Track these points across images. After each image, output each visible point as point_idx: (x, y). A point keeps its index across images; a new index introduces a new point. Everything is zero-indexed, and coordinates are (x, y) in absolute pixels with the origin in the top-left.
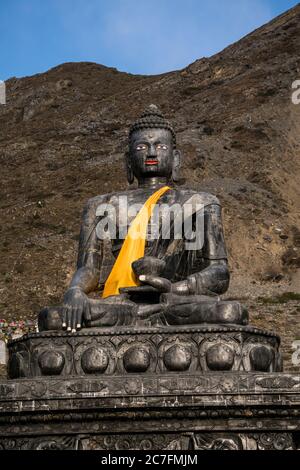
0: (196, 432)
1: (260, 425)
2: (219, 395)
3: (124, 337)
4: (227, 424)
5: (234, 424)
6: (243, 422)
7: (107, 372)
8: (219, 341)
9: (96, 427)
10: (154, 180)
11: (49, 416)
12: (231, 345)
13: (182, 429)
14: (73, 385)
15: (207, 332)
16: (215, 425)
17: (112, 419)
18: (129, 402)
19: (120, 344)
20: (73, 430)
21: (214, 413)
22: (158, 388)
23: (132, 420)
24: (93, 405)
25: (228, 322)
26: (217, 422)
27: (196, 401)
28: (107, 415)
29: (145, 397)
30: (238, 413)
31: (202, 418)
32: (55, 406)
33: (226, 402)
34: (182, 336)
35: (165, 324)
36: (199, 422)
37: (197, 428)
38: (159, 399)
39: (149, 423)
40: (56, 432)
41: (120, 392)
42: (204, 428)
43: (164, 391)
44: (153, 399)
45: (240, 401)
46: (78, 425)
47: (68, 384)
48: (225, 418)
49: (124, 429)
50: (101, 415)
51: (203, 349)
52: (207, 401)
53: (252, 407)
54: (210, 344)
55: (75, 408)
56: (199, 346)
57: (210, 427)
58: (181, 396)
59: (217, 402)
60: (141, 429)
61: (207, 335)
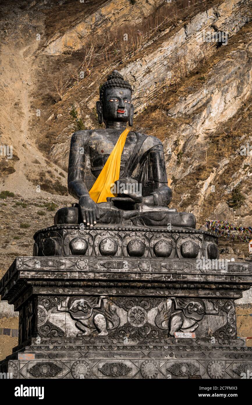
0: (177, 297)
1: (218, 294)
2: (198, 274)
3: (127, 232)
4: (197, 293)
5: (202, 293)
6: (207, 292)
7: (116, 255)
8: (189, 239)
9: (114, 292)
10: (119, 123)
11: (85, 283)
12: (197, 242)
13: (170, 295)
14: (105, 264)
15: (182, 232)
16: (190, 293)
17: (125, 287)
18: (141, 276)
19: (125, 237)
20: (99, 293)
21: (192, 286)
22: (161, 269)
23: (139, 288)
24: (116, 277)
25: (188, 226)
26: (191, 291)
27: (184, 278)
28: (123, 284)
29: (151, 274)
30: (207, 286)
31: (182, 289)
32: (92, 275)
33: (202, 279)
34: (165, 234)
35: (144, 225)
36: (180, 291)
37: (179, 295)
38: (160, 275)
39: (149, 291)
40: (87, 293)
41: (135, 270)
42: (183, 295)
43: (164, 270)
44: (156, 275)
45: (210, 279)
46: (102, 290)
47: (102, 262)
48: (197, 289)
49: (132, 294)
50: (120, 284)
51: (178, 245)
52: (190, 278)
53: (215, 283)
54: (183, 241)
55: (105, 278)
56: (176, 241)
57: (187, 295)
58: (175, 274)
59: (197, 279)
60: (143, 294)
61: (181, 235)
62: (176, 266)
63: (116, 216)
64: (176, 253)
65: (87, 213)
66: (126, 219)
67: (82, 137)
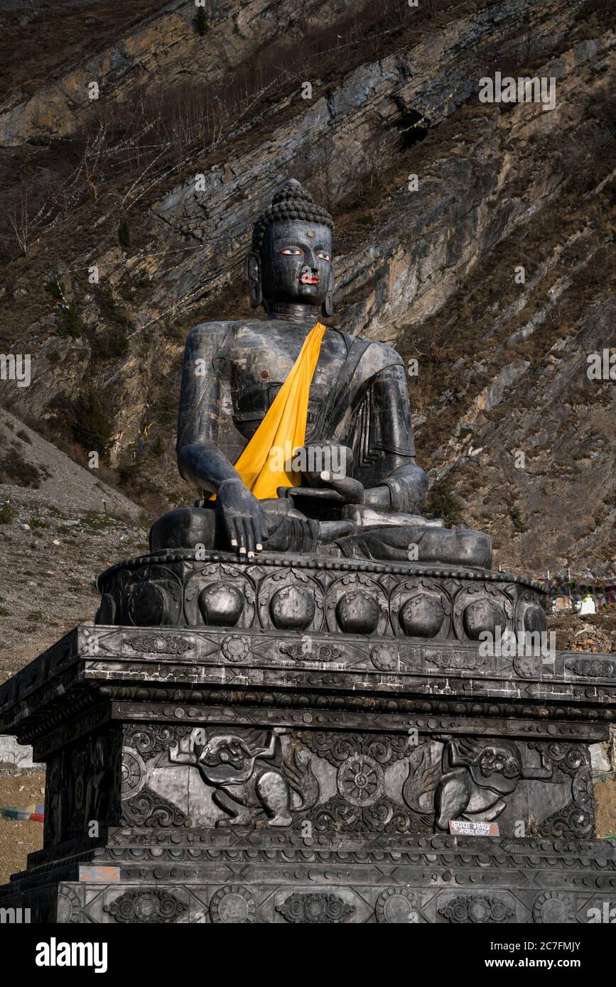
0: (455, 735)
1: (553, 730)
2: (510, 681)
3: (337, 574)
4: (504, 725)
5: (515, 727)
6: (527, 724)
7: (311, 628)
8: (483, 594)
9: (308, 719)
10: (300, 308)
11: (240, 694)
12: (501, 601)
13: (440, 730)
14: (290, 648)
15: (467, 578)
16: (487, 726)
17: (334, 707)
18: (375, 682)
19: (331, 584)
20: (270, 719)
21: (493, 709)
22: (423, 665)
23: (368, 710)
24: (317, 682)
26: (490, 722)
27: (476, 688)
28: (332, 699)
29: (400, 676)
30: (528, 710)
31: (470, 714)
32: (258, 677)
33: (519, 693)
34: (426, 581)
35: (369, 558)
36: (464, 721)
37: (461, 730)
38: (421, 680)
39: (389, 717)
40: (243, 720)
41: (363, 665)
42: (470, 729)
43: (431, 669)
44: (412, 681)
45: (538, 692)
46: (279, 712)
47: (283, 644)
48: (504, 715)
49: (350, 724)
50: (322, 700)
51: (458, 609)
52: (490, 689)
53: (549, 703)
54: (469, 599)
55: (290, 684)
56: (452, 599)
57: (480, 730)
58: (457, 680)
59: (507, 691)
60: (376, 725)
61: (464, 583)
62: (458, 659)
63: (303, 534)
64: (452, 628)
65: (239, 524)
66: (326, 540)
67: (215, 337)
